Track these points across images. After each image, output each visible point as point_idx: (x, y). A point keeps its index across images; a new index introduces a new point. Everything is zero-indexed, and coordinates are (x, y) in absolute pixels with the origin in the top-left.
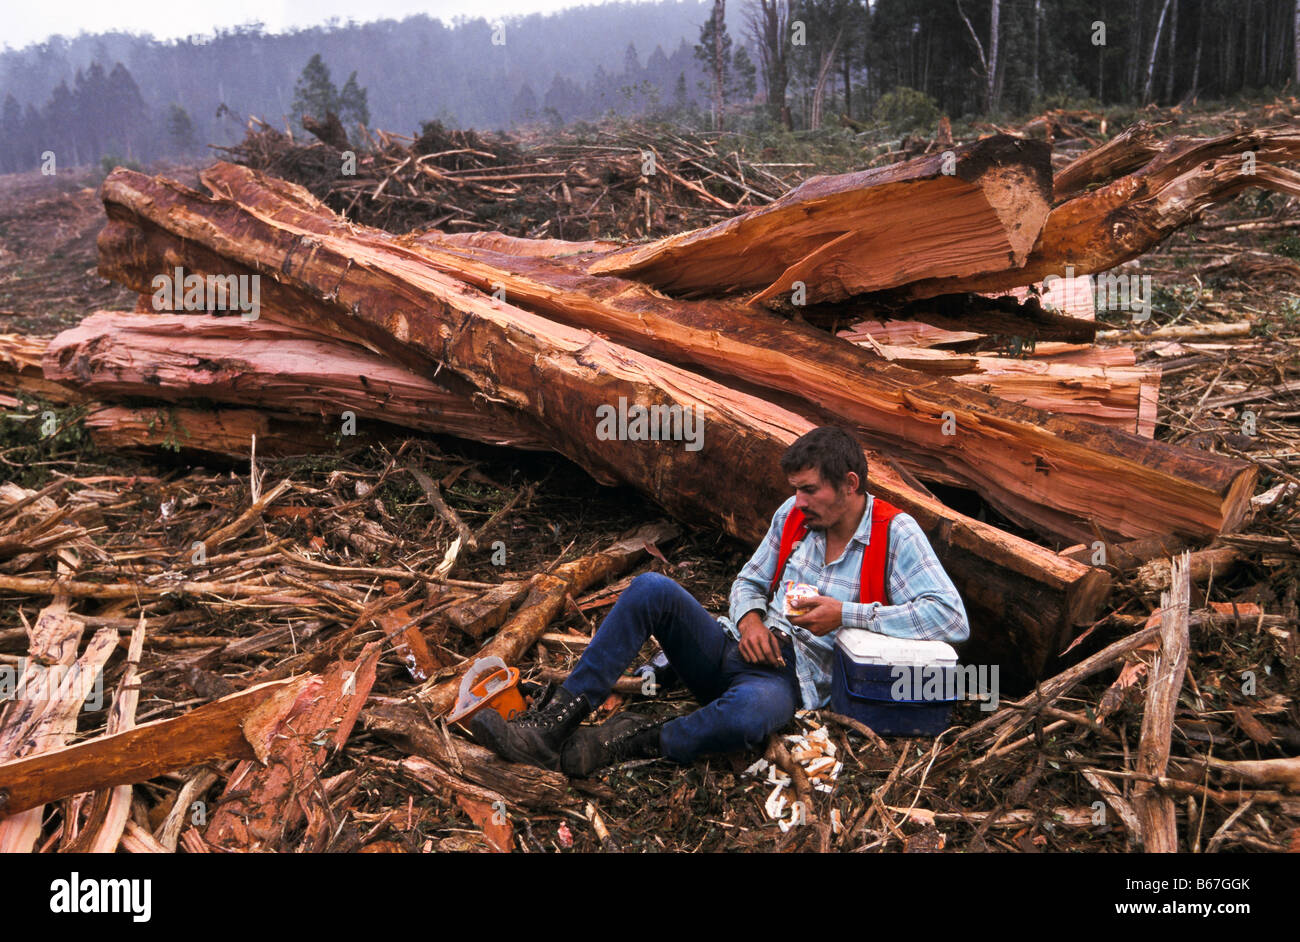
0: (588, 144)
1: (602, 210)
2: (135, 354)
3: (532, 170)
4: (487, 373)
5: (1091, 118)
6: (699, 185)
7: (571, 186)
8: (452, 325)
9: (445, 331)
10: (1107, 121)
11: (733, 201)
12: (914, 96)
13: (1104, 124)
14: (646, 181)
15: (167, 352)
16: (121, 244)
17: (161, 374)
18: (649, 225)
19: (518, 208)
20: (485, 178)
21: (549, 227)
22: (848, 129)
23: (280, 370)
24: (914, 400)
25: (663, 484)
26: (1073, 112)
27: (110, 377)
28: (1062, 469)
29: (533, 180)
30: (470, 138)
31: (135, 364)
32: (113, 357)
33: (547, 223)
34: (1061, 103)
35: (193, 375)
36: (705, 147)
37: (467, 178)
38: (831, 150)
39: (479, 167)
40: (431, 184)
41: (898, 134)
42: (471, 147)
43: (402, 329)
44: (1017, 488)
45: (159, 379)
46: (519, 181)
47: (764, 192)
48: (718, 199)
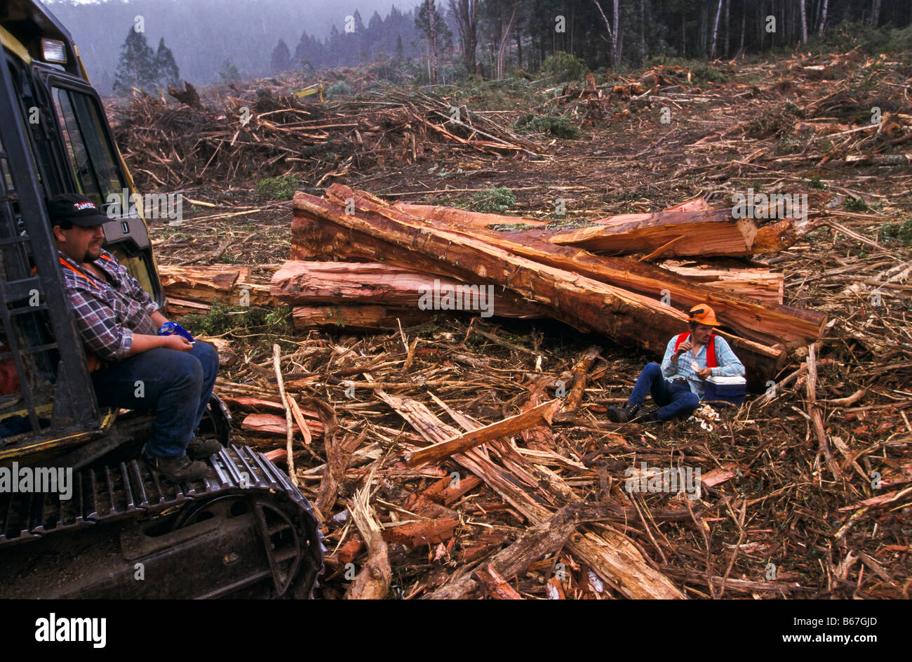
0: (364, 100)
1: (383, 147)
2: (325, 283)
3: (334, 122)
4: (530, 290)
5: (681, 71)
6: (442, 127)
7: (361, 132)
8: (510, 270)
9: (506, 273)
10: (692, 73)
11: (466, 138)
12: (568, 57)
13: (689, 75)
14: (410, 127)
15: (342, 281)
16: (305, 230)
17: (343, 292)
18: (415, 156)
19: (330, 148)
20: (304, 128)
21: (351, 161)
22: (524, 79)
23: (408, 289)
24: (712, 297)
25: (617, 331)
26: (671, 67)
27: (312, 294)
28: (766, 319)
29: (336, 129)
30: (292, 102)
31: (326, 287)
32: (314, 283)
33: (350, 158)
34: (662, 61)
35: (359, 292)
36: (443, 101)
37: (292, 129)
38: (514, 94)
39: (300, 121)
40: (269, 133)
41: (559, 83)
42: (293, 107)
43: (482, 271)
44: (748, 326)
45: (342, 294)
46: (326, 130)
47: (484, 131)
48: (455, 137)
